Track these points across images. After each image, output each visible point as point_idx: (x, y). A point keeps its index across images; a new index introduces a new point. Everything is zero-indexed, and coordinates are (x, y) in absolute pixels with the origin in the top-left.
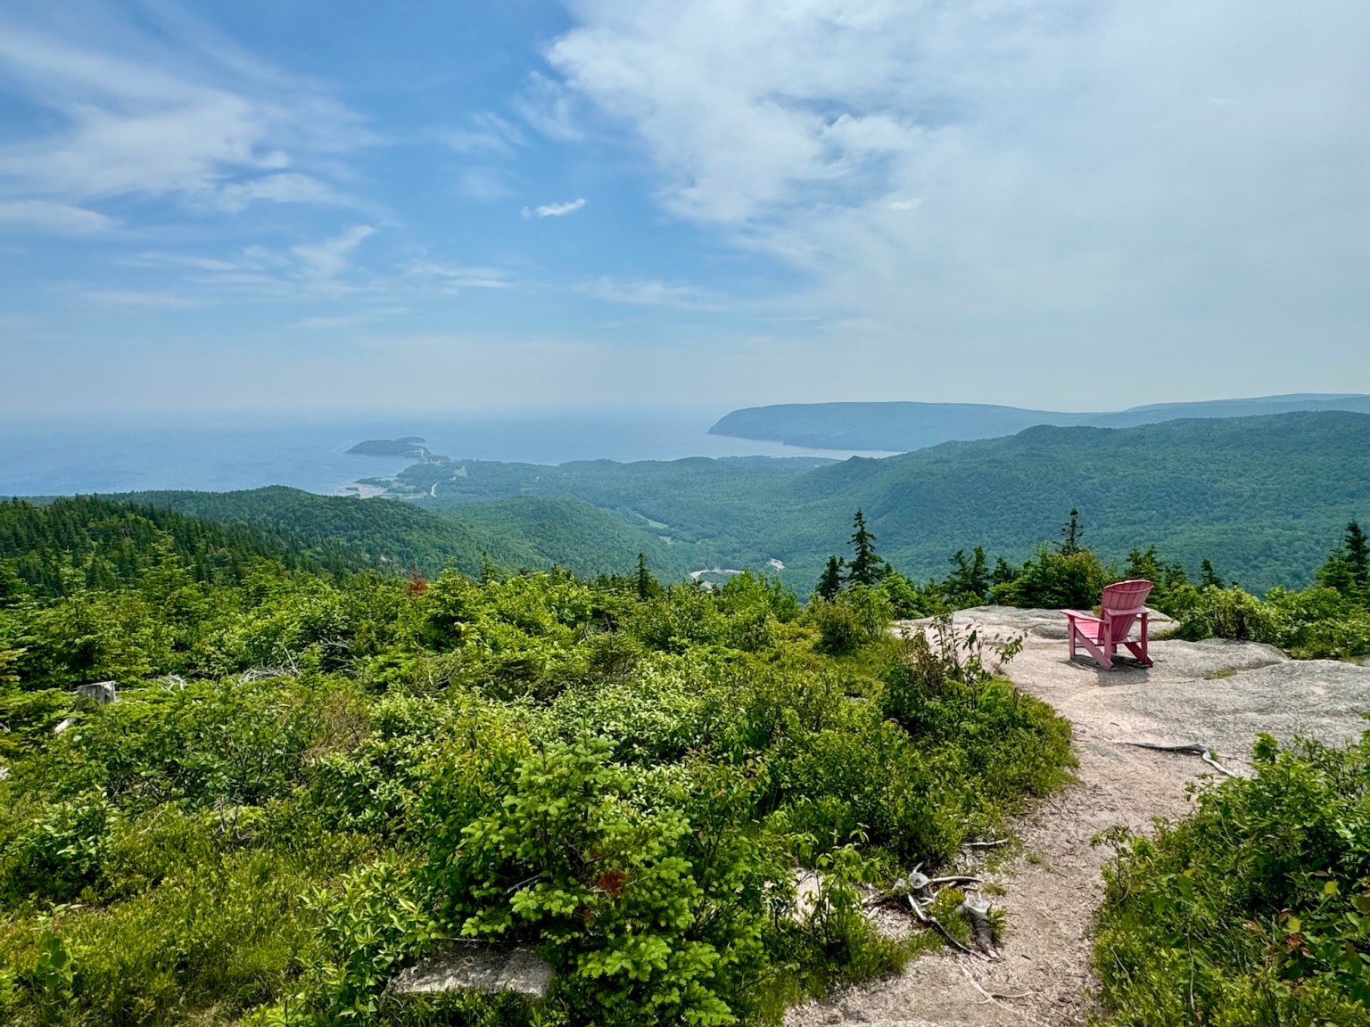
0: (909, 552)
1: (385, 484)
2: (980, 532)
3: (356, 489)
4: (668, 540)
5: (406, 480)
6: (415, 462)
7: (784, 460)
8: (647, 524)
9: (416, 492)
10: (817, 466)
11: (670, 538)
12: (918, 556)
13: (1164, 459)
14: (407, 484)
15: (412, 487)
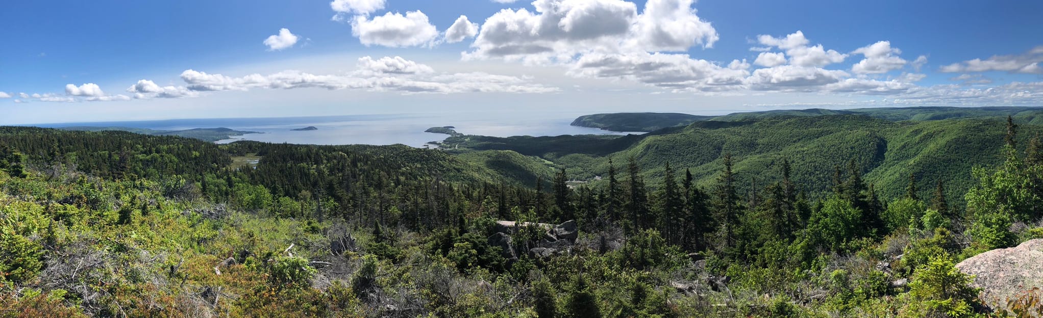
0: (652, 171)
1: (439, 144)
2: (679, 162)
3: (428, 146)
4: (553, 168)
5: (447, 143)
6: (449, 136)
7: (601, 136)
8: (544, 162)
9: (450, 147)
10: (615, 138)
11: (554, 168)
12: (656, 173)
13: (740, 132)
14: (447, 144)
15: (449, 146)
